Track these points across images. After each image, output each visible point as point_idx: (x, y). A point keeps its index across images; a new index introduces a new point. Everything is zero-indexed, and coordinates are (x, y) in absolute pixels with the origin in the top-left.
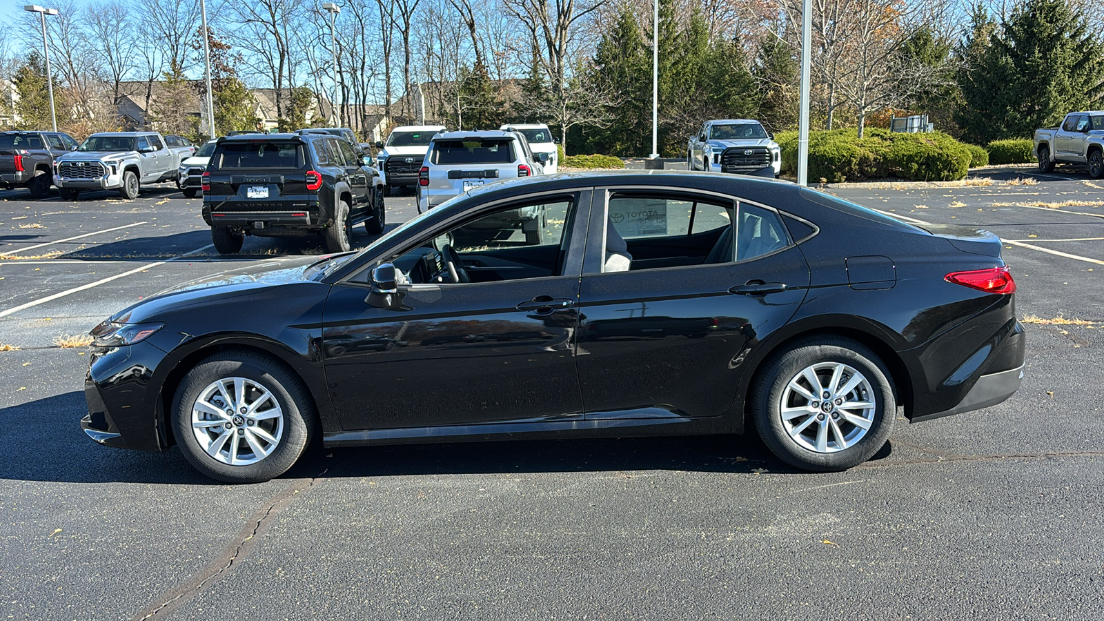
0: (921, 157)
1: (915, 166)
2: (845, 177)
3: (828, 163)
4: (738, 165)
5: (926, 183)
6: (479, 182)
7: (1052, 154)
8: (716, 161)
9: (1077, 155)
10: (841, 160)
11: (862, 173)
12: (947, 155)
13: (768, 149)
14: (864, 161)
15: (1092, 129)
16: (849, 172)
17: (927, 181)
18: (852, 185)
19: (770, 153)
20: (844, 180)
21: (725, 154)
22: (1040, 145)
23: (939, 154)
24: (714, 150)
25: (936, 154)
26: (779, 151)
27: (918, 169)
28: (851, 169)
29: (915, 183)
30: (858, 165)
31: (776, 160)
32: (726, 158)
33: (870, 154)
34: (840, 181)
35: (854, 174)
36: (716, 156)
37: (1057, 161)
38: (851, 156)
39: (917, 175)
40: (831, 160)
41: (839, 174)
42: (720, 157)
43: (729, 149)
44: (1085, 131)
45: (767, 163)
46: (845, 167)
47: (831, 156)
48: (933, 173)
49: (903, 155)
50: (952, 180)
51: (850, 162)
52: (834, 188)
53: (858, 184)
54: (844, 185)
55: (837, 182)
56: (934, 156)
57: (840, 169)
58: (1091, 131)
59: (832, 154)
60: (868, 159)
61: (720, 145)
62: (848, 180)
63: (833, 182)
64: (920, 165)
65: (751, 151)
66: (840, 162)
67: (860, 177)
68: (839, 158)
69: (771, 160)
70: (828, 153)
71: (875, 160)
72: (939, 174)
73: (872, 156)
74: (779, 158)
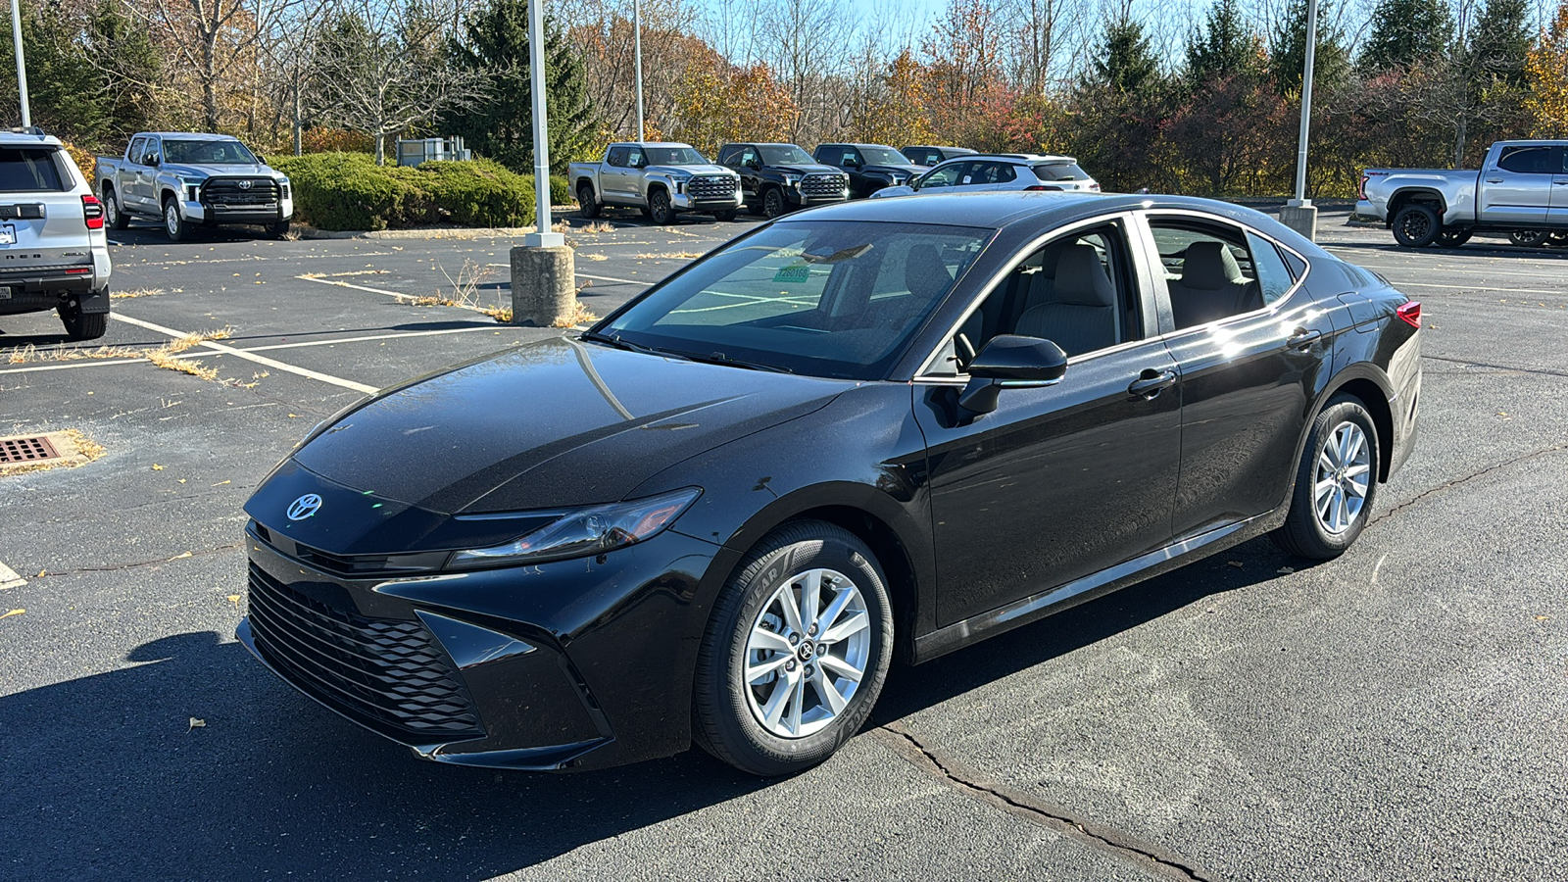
0: (482, 195)
1: (476, 208)
2: (386, 222)
3: (362, 203)
4: (229, 203)
5: (491, 230)
6: (5, 226)
7: (598, 194)
8: (192, 198)
9: (633, 196)
10: (379, 198)
11: (407, 216)
12: (513, 192)
13: (274, 180)
14: (409, 198)
15: (649, 164)
16: (391, 215)
17: (493, 227)
18: (397, 234)
19: (277, 186)
20: (385, 226)
21: (208, 187)
22: (578, 183)
23: (503, 191)
24: (186, 180)
25: (500, 191)
26: (288, 184)
27: (479, 211)
28: (394, 210)
29: (478, 230)
30: (403, 204)
31: (286, 197)
32: (209, 193)
33: (416, 189)
34: (379, 228)
35: (397, 218)
36: (191, 190)
37: (604, 203)
38: (392, 192)
39: (478, 219)
40: (367, 198)
41: (378, 217)
42: (198, 191)
43: (212, 179)
44: (641, 166)
45: (274, 202)
46: (386, 208)
47: (365, 192)
48: (498, 217)
49: (460, 191)
50: (521, 226)
51: (392, 200)
52: (374, 239)
53: (406, 232)
54: (386, 234)
55: (376, 230)
56: (497, 193)
57: (379, 211)
58: (648, 167)
59: (367, 190)
60: (414, 196)
61: (195, 172)
62: (390, 227)
63: (370, 230)
64: (481, 205)
65: (249, 183)
66: (379, 200)
67: (406, 221)
68: (377, 196)
69: (279, 197)
70: (360, 188)
71: (424, 197)
72: (505, 219)
73: (419, 193)
74: (290, 194)
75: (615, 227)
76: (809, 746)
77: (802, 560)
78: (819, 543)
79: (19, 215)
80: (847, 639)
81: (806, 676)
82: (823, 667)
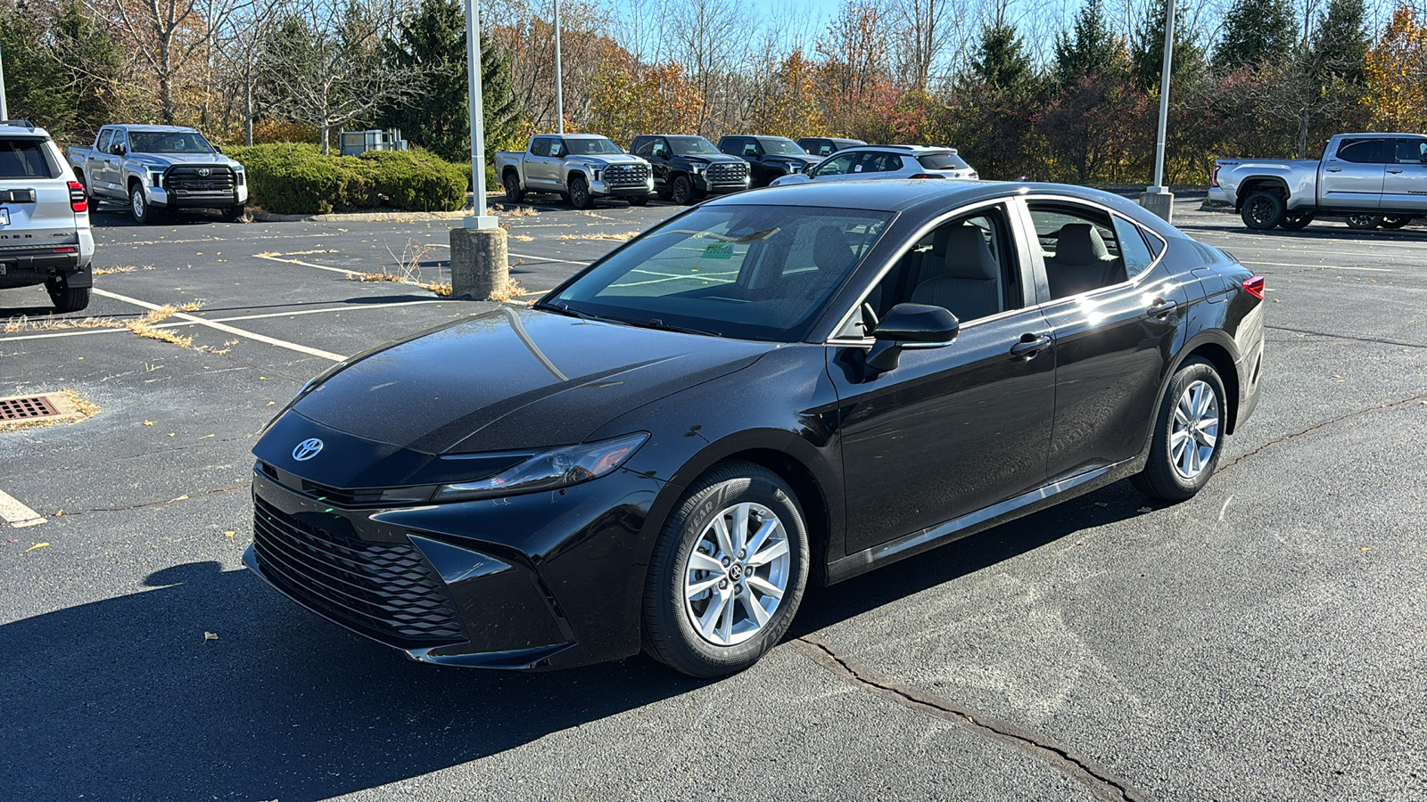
0: (419, 181)
1: (413, 193)
2: (332, 206)
3: (310, 189)
4: (189, 190)
5: (427, 213)
7: (522, 181)
8: (156, 184)
9: (555, 182)
10: (326, 184)
11: (350, 200)
12: (447, 179)
13: (230, 168)
14: (353, 184)
15: (569, 154)
16: (336, 200)
17: (429, 211)
18: (342, 217)
19: (233, 173)
20: (330, 210)
21: (169, 174)
22: (504, 171)
23: (437, 178)
24: (151, 168)
25: (434, 178)
26: (243, 172)
27: (416, 196)
28: (339, 196)
29: (414, 213)
30: (347, 190)
31: (241, 184)
32: (171, 179)
33: (359, 176)
34: (326, 212)
35: (341, 202)
36: (155, 177)
37: (528, 189)
38: (337, 179)
39: (415, 202)
40: (314, 184)
41: (325, 202)
42: (161, 178)
43: (174, 167)
44: (561, 156)
45: (230, 188)
46: (331, 194)
47: (313, 179)
48: (433, 202)
49: (398, 178)
50: (453, 210)
51: (337, 187)
52: (321, 221)
53: (349, 215)
54: (332, 217)
55: (322, 213)
56: (432, 180)
57: (325, 196)
58: (568, 156)
59: (314, 177)
60: (357, 182)
61: (159, 161)
62: (336, 210)
63: (318, 213)
64: (418, 190)
65: (208, 171)
66: (325, 186)
67: (350, 205)
68: (323, 182)
69: (235, 183)
70: (308, 175)
71: (366, 183)
72: (439, 203)
73: (361, 180)
74: (245, 181)
75: (539, 211)
76: (738, 652)
77: (734, 494)
78: (747, 480)
79: (13, 199)
80: (770, 562)
81: (736, 594)
82: (750, 586)
